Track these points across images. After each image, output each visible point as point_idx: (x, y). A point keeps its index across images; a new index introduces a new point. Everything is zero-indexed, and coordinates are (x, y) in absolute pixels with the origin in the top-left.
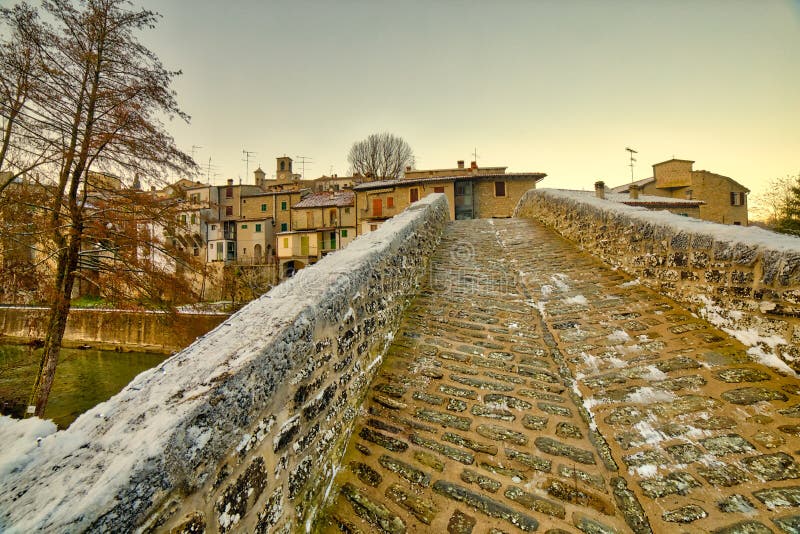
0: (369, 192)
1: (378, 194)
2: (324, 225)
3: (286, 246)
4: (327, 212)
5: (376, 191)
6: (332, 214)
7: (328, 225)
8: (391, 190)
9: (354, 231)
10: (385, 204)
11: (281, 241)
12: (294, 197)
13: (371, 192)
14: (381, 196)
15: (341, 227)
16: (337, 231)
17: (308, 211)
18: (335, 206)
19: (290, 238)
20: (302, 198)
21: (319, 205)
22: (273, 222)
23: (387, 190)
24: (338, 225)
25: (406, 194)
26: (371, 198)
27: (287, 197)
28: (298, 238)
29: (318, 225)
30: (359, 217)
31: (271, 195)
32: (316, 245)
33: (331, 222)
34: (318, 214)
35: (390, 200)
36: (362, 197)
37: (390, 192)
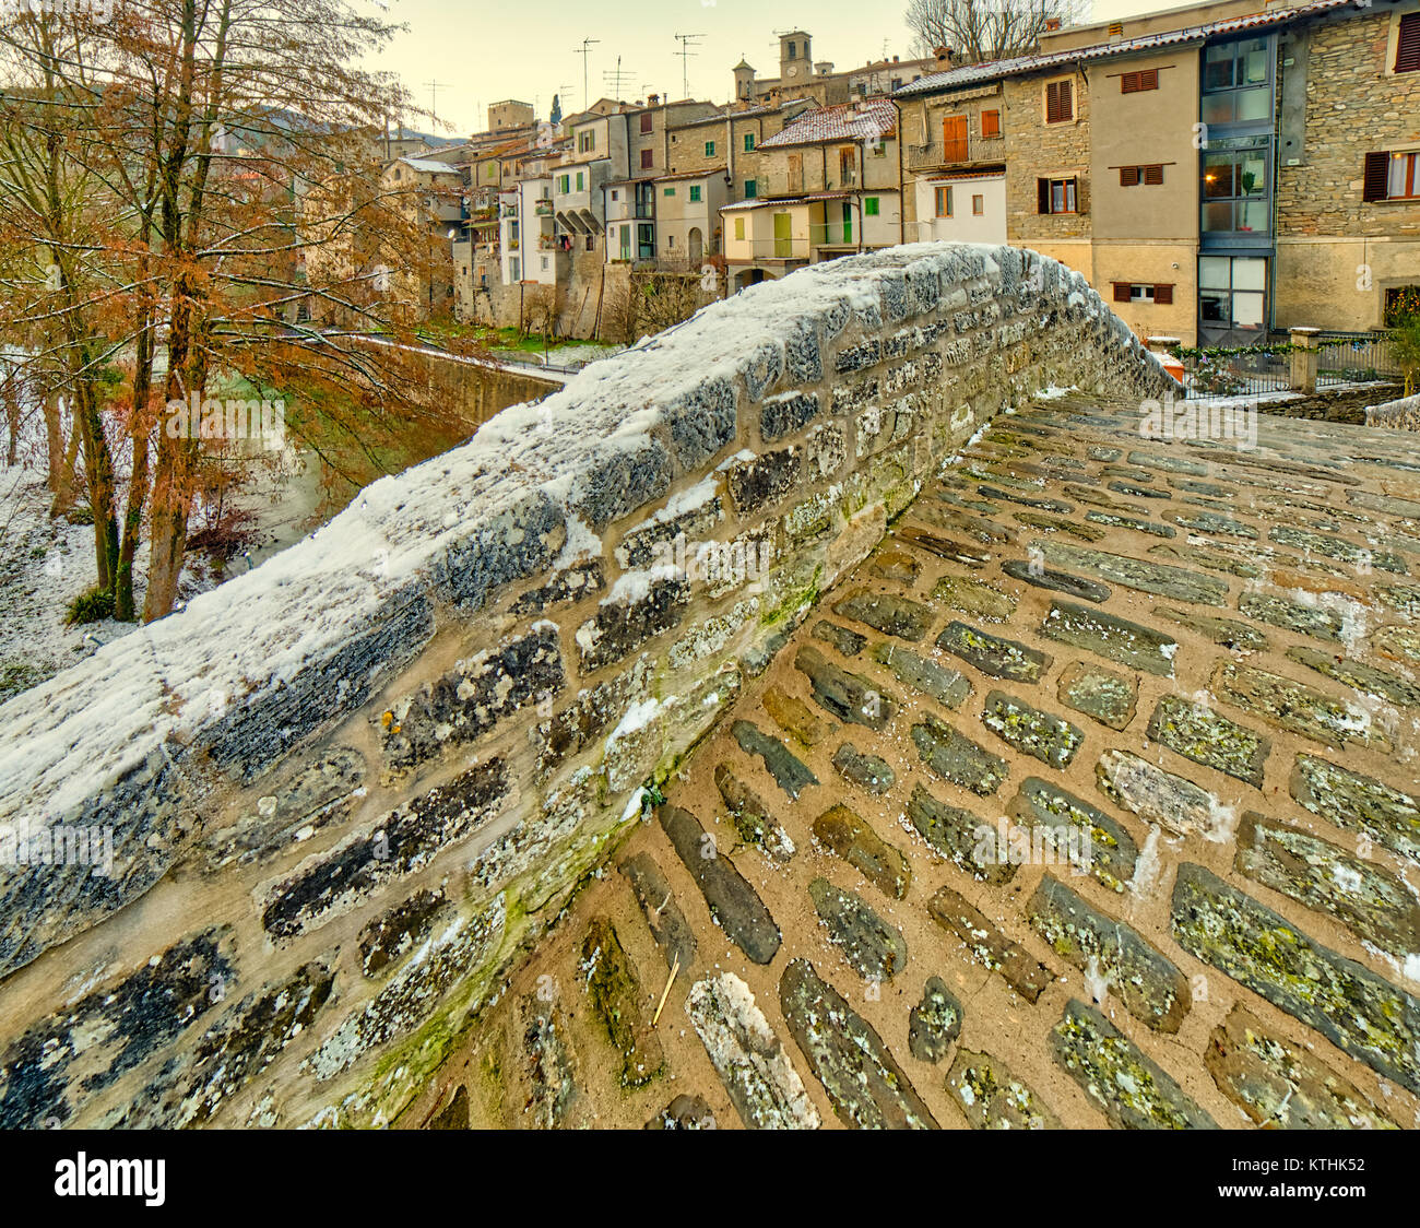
0: (931, 101)
1: (957, 103)
2: (827, 187)
3: (740, 237)
4: (835, 154)
5: (953, 97)
6: (845, 159)
7: (837, 186)
8: (992, 89)
9: (897, 197)
10: (975, 128)
11: (730, 224)
12: (769, 122)
13: (939, 99)
14: (966, 111)
15: (864, 191)
16: (854, 200)
17: (792, 152)
18: (849, 140)
19: (748, 218)
20: (787, 123)
21: (817, 138)
22: (727, 179)
23: (982, 91)
24: (858, 186)
25: (1035, 100)
26: (938, 115)
27: (755, 123)
28: (767, 218)
29: (814, 185)
30: (906, 166)
31: (723, 121)
32: (807, 235)
33: (845, 177)
34: (813, 159)
35: (991, 117)
36: (914, 115)
37: (990, 96)
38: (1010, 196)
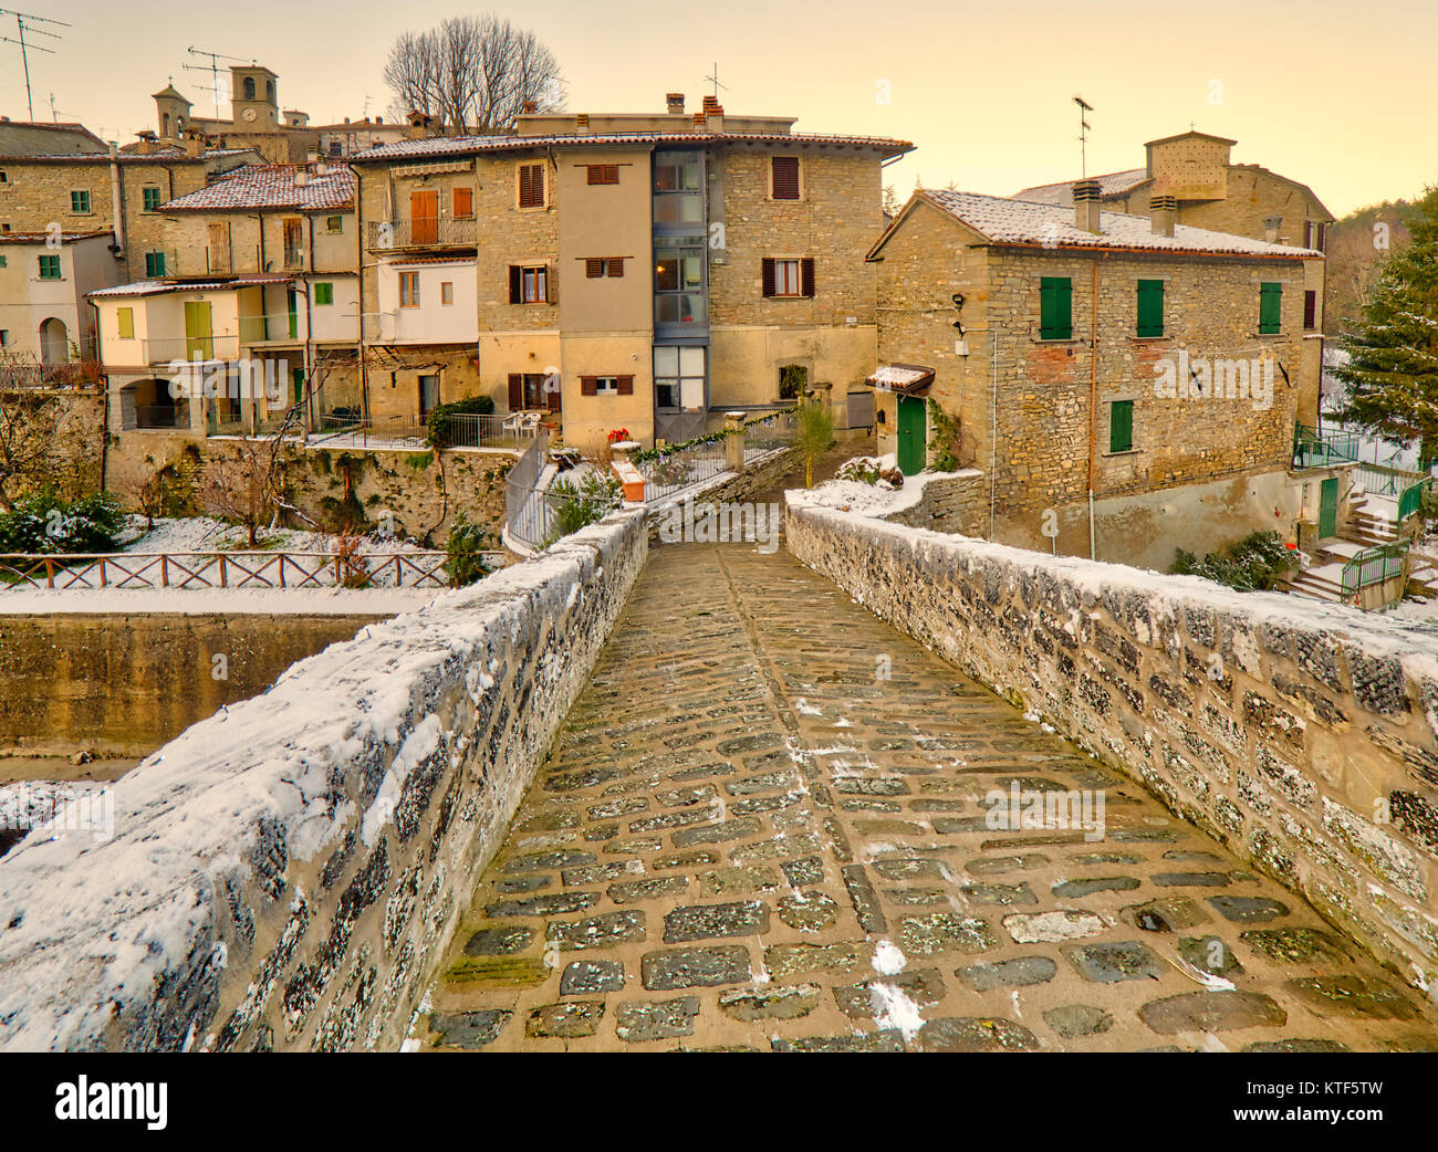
0: (397, 171)
1: (426, 177)
2: (266, 267)
3: (127, 333)
4: (276, 225)
5: (422, 169)
6: (291, 232)
7: (279, 266)
8: (464, 165)
9: (355, 283)
10: (446, 208)
12: (184, 175)
13: (405, 170)
14: (436, 186)
15: (314, 274)
16: (301, 285)
17: (215, 219)
18: (296, 209)
19: (140, 309)
20: (213, 178)
21: (251, 203)
22: (114, 249)
23: (454, 166)
24: (306, 268)
25: (503, 184)
26: (406, 189)
27: (163, 173)
28: (173, 313)
29: (246, 264)
30: (366, 246)
31: (105, 163)
32: (235, 330)
33: (290, 256)
34: (246, 231)
35: (464, 196)
36: (377, 188)
37: (463, 172)
38: (482, 284)
